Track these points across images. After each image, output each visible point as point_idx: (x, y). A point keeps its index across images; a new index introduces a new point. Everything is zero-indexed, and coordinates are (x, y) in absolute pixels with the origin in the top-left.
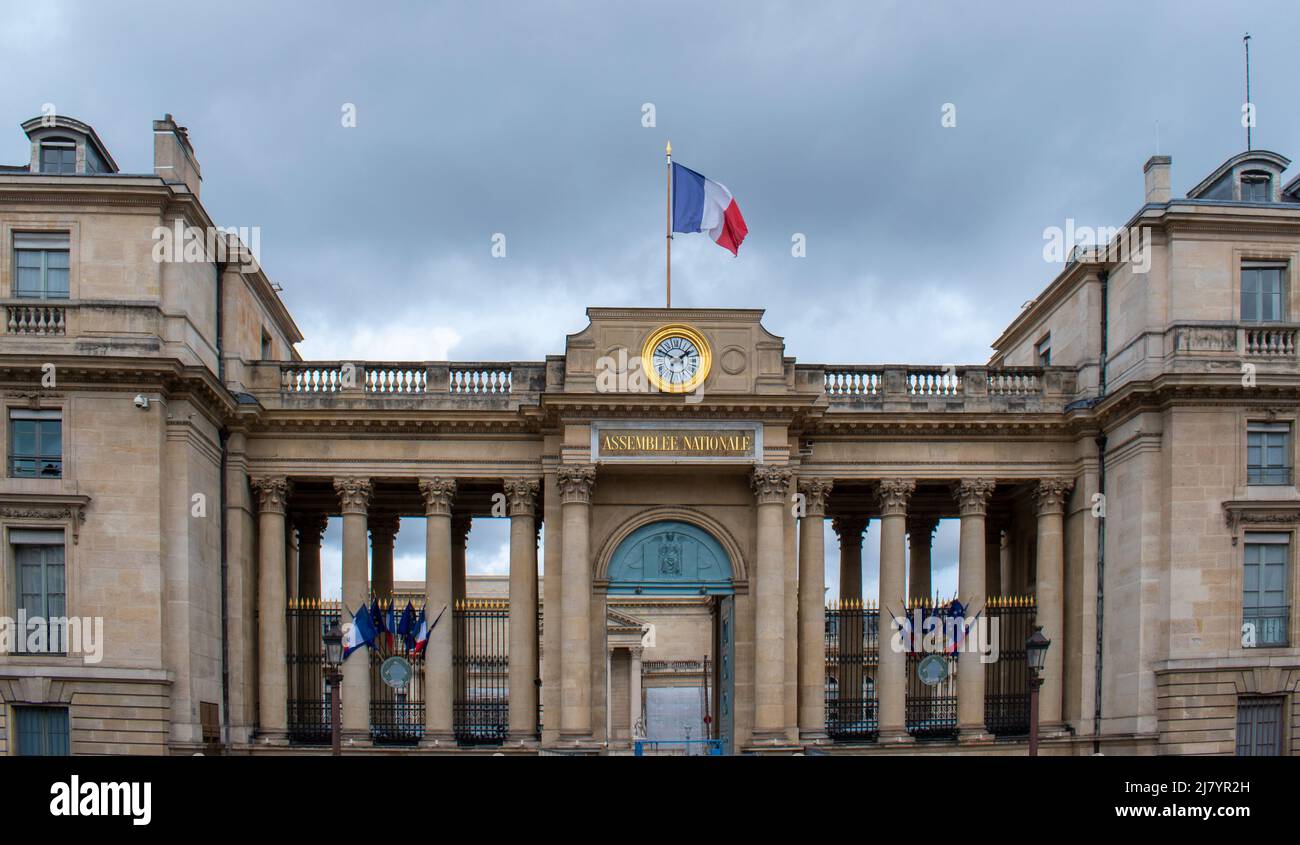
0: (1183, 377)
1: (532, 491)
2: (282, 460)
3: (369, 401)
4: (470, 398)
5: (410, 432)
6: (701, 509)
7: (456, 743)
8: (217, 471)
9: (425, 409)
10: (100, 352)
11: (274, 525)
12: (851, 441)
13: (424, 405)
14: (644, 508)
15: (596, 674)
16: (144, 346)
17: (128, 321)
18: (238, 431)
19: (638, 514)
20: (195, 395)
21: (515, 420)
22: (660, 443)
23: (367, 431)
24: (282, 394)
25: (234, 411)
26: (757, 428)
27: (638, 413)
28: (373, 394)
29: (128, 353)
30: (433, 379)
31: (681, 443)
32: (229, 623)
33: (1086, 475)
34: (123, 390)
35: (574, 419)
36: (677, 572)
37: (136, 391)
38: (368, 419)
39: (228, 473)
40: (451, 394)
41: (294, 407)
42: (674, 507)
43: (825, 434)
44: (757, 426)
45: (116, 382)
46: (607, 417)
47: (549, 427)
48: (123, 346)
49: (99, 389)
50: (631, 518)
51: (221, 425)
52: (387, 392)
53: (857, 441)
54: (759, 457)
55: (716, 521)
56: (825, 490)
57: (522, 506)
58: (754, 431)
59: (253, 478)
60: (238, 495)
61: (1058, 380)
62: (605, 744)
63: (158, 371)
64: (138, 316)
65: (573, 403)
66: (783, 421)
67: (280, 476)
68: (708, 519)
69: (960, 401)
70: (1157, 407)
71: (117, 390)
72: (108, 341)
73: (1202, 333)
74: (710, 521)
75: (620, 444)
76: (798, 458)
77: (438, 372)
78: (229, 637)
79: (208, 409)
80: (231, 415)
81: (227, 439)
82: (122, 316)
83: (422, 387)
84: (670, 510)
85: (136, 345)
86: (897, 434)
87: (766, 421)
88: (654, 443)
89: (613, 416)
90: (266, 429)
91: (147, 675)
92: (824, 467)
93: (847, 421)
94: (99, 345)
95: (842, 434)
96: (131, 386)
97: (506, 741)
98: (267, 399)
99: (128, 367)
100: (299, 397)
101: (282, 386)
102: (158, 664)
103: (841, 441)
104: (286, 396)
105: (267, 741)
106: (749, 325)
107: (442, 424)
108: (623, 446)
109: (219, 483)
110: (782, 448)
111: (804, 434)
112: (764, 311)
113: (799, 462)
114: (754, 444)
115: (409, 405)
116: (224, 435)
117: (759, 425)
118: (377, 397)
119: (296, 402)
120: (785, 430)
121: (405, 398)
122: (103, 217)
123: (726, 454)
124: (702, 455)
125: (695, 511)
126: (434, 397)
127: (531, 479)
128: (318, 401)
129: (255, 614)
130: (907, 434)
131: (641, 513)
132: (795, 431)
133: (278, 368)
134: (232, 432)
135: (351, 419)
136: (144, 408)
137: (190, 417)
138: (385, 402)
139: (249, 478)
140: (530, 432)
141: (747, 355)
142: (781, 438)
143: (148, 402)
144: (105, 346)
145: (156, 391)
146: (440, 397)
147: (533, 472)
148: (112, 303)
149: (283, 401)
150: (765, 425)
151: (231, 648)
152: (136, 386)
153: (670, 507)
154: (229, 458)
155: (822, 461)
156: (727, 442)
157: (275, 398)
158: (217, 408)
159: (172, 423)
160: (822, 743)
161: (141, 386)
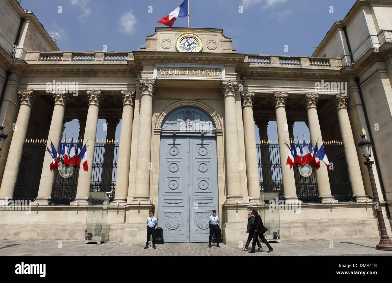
1: (132, 95)
2: (33, 84)
5: (85, 74)
6: (201, 101)
8: (2, 86)
12: (260, 79)
14: (177, 100)
18: (15, 72)
19: (174, 103)
21: (126, 68)
22: (182, 72)
23: (68, 74)
24: (39, 62)
25: (12, 63)
26: (222, 67)
27: (173, 61)
30: (98, 57)
31: (191, 72)
33: (354, 92)
35: (147, 63)
39: (7, 87)
40: (104, 62)
42: (190, 100)
43: (250, 76)
46: (161, 62)
50: (171, 104)
51: (7, 69)
53: (263, 79)
54: (223, 77)
55: (207, 106)
56: (252, 97)
57: (128, 101)
58: (221, 68)
60: (10, 95)
61: (335, 62)
66: (233, 66)
67: (31, 90)
68: (204, 105)
69: (300, 67)
75: (166, 72)
77: (100, 55)
80: (10, 64)
81: (10, 75)
83: (94, 60)
84: (188, 101)
87: (226, 65)
88: (180, 72)
89: (163, 61)
90: (29, 73)
92: (251, 88)
93: (258, 71)
95: (256, 76)
101: (40, 60)
103: (256, 79)
106: (217, 34)
110: (233, 75)
111: (242, 75)
114: (221, 73)
116: (8, 73)
118: (75, 63)
120: (233, 69)
123: (210, 76)
124: (200, 76)
125: (198, 101)
126: (97, 63)
127: (132, 91)
131: (176, 102)
132: (238, 72)
133: (39, 54)
134: (12, 73)
139: (18, 91)
140: (133, 74)
141: (217, 44)
142: (232, 71)
146: (99, 63)
147: (133, 88)
153: (188, 100)
154: (9, 82)
155: (250, 86)
156: (210, 72)
158: (5, 62)
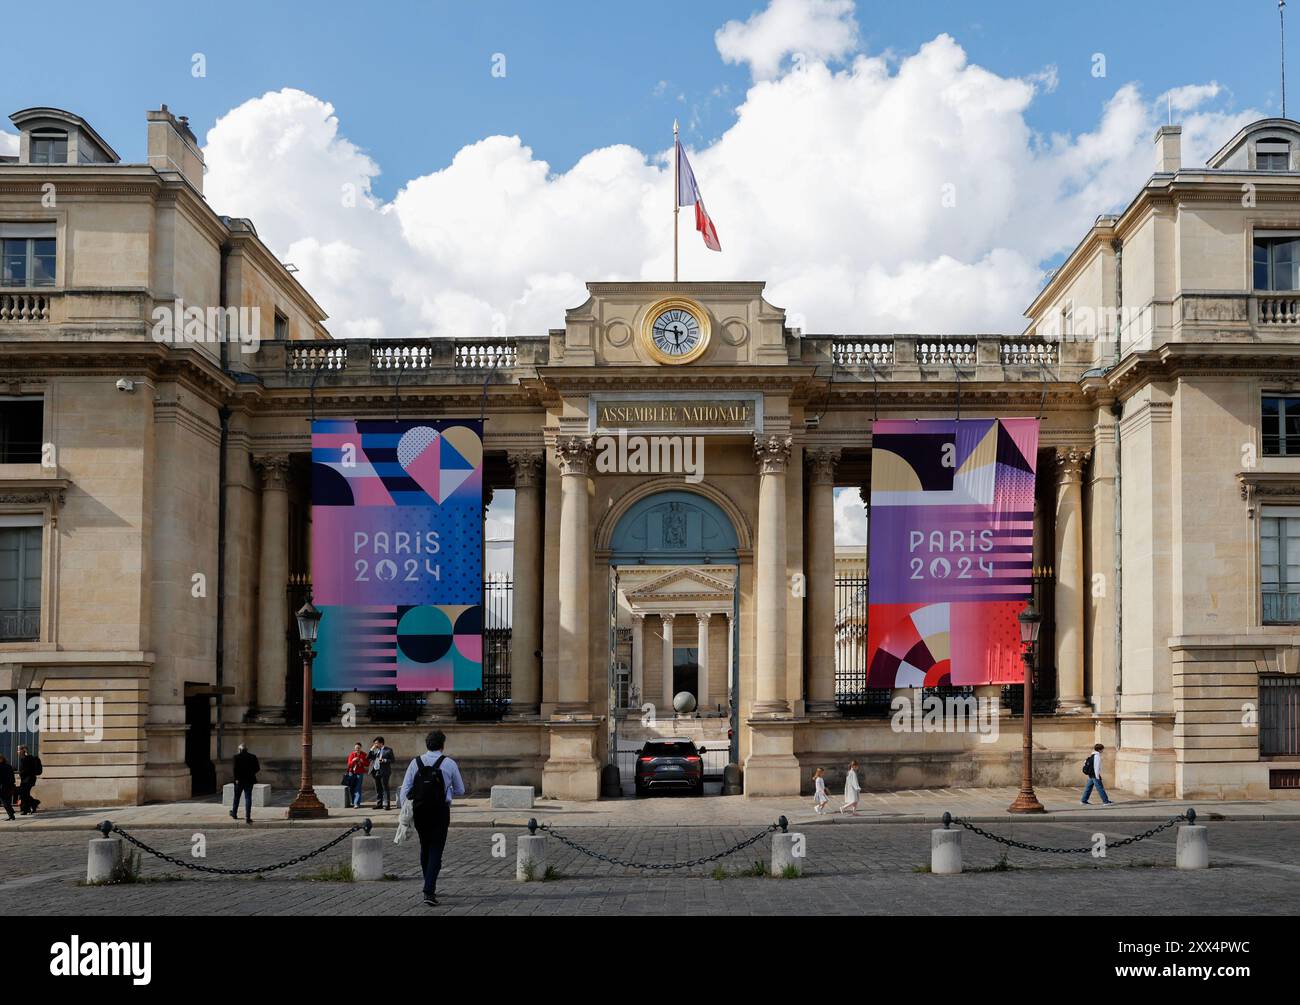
0: (1188, 346)
1: (535, 462)
2: (285, 437)
3: (374, 378)
4: (475, 372)
5: (414, 407)
7: (455, 718)
8: (217, 451)
9: (429, 383)
10: (84, 338)
11: (276, 502)
12: (859, 410)
13: (429, 379)
15: (597, 645)
16: (130, 331)
17: (114, 306)
18: (241, 411)
19: (638, 485)
20: (185, 377)
21: (517, 393)
22: (659, 414)
23: (370, 407)
24: (287, 372)
25: (233, 391)
26: (758, 398)
27: (635, 384)
28: (378, 370)
29: (113, 338)
30: (437, 356)
31: (680, 413)
32: (226, 601)
34: (107, 374)
35: (571, 392)
36: (681, 542)
37: (121, 374)
38: (371, 394)
39: (228, 451)
40: (456, 369)
41: (298, 385)
42: (676, 478)
43: (832, 403)
44: (756, 396)
45: (99, 366)
46: (606, 389)
47: (550, 399)
48: (109, 332)
49: (83, 374)
50: (632, 489)
51: (221, 405)
52: (393, 368)
54: (758, 427)
55: (719, 491)
56: (833, 460)
57: (526, 478)
58: (754, 401)
59: (255, 456)
60: (239, 471)
61: (1074, 349)
62: (603, 717)
63: (141, 355)
64: (125, 301)
65: (569, 376)
66: (784, 391)
67: (283, 453)
69: (972, 370)
70: (1165, 377)
71: (102, 374)
72: (93, 326)
73: (1210, 302)
74: (715, 491)
75: (618, 415)
76: (803, 427)
77: (443, 348)
78: (226, 615)
79: (203, 389)
80: (230, 395)
81: (227, 418)
82: (109, 302)
83: (428, 362)
84: (672, 480)
85: (122, 330)
86: (906, 403)
87: (766, 391)
88: (653, 414)
89: (611, 389)
90: (269, 407)
91: (123, 657)
92: (832, 436)
93: (854, 391)
94: (84, 331)
95: (850, 403)
96: (116, 370)
97: (507, 714)
98: (272, 378)
99: (111, 352)
100: (304, 374)
101: (287, 365)
102: (136, 645)
103: (849, 410)
104: (290, 375)
105: (261, 719)
106: (751, 297)
107: (444, 398)
108: (621, 417)
109: (218, 462)
110: (782, 418)
111: (811, 403)
112: (765, 283)
113: (804, 431)
114: (753, 414)
115: (414, 380)
116: (224, 414)
117: (759, 395)
118: (382, 374)
119: (301, 380)
120: (786, 399)
121: (410, 373)
122: (91, 205)
123: (725, 424)
124: (702, 426)
126: (438, 372)
127: (534, 450)
128: (322, 379)
129: (256, 591)
130: (917, 403)
131: (642, 484)
132: (800, 401)
133: (283, 347)
134: (233, 411)
135: (353, 395)
136: (129, 391)
137: (179, 399)
138: (389, 378)
139: (251, 456)
140: (534, 405)
141: (749, 327)
142: (782, 407)
143: (134, 385)
144: (90, 331)
145: (142, 374)
146: (444, 372)
147: (537, 444)
148: (98, 289)
149: (287, 380)
150: (765, 395)
151: (227, 627)
152: (120, 370)
154: (229, 437)
155: (830, 430)
156: (727, 412)
157: (279, 377)
158: (213, 388)
159: (159, 405)
160: (830, 716)
161: (127, 370)
